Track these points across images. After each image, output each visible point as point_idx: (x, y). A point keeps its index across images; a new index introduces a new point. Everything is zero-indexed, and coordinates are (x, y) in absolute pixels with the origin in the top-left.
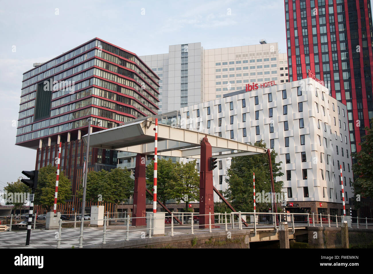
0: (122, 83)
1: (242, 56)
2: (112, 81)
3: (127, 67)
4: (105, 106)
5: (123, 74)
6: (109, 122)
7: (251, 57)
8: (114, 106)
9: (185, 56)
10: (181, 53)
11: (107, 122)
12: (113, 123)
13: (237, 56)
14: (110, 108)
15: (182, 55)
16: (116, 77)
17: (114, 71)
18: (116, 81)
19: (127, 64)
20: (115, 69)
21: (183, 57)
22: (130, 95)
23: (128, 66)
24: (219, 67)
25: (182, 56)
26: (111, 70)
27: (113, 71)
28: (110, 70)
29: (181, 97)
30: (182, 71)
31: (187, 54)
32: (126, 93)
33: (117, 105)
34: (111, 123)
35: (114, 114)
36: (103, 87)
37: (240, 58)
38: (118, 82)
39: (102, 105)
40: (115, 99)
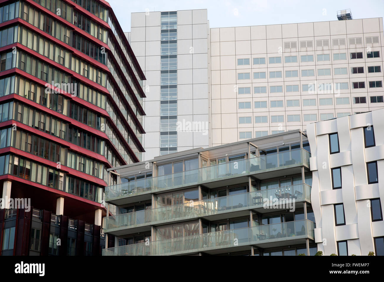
0: (82, 74)
1: (298, 45)
2: (59, 64)
3: (92, 34)
4: (42, 127)
5: (83, 51)
6: (51, 171)
7: (320, 48)
8: (64, 129)
9: (169, 37)
10: (160, 32)
11: (48, 170)
12: (61, 174)
13: (287, 45)
14: (53, 134)
15: (162, 35)
16: (67, 56)
17: (62, 40)
18: (67, 65)
19: (92, 26)
20: (65, 36)
21: (164, 40)
22: (99, 105)
23: (94, 31)
24: (244, 69)
25: (162, 38)
26: (58, 37)
27: (60, 40)
28: (53, 35)
29: (162, 133)
30: (162, 72)
31: (176, 34)
32: (90, 100)
33: (71, 127)
34: (56, 173)
35: (63, 152)
36: (39, 76)
37: (293, 50)
38: (73, 69)
39: (36, 125)
40: (65, 112)
